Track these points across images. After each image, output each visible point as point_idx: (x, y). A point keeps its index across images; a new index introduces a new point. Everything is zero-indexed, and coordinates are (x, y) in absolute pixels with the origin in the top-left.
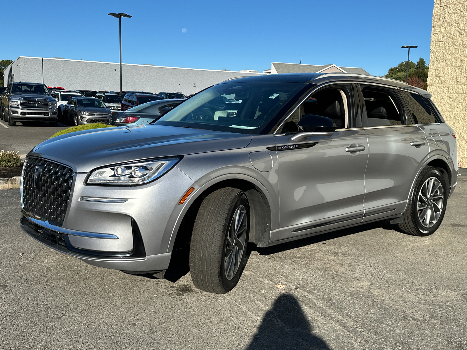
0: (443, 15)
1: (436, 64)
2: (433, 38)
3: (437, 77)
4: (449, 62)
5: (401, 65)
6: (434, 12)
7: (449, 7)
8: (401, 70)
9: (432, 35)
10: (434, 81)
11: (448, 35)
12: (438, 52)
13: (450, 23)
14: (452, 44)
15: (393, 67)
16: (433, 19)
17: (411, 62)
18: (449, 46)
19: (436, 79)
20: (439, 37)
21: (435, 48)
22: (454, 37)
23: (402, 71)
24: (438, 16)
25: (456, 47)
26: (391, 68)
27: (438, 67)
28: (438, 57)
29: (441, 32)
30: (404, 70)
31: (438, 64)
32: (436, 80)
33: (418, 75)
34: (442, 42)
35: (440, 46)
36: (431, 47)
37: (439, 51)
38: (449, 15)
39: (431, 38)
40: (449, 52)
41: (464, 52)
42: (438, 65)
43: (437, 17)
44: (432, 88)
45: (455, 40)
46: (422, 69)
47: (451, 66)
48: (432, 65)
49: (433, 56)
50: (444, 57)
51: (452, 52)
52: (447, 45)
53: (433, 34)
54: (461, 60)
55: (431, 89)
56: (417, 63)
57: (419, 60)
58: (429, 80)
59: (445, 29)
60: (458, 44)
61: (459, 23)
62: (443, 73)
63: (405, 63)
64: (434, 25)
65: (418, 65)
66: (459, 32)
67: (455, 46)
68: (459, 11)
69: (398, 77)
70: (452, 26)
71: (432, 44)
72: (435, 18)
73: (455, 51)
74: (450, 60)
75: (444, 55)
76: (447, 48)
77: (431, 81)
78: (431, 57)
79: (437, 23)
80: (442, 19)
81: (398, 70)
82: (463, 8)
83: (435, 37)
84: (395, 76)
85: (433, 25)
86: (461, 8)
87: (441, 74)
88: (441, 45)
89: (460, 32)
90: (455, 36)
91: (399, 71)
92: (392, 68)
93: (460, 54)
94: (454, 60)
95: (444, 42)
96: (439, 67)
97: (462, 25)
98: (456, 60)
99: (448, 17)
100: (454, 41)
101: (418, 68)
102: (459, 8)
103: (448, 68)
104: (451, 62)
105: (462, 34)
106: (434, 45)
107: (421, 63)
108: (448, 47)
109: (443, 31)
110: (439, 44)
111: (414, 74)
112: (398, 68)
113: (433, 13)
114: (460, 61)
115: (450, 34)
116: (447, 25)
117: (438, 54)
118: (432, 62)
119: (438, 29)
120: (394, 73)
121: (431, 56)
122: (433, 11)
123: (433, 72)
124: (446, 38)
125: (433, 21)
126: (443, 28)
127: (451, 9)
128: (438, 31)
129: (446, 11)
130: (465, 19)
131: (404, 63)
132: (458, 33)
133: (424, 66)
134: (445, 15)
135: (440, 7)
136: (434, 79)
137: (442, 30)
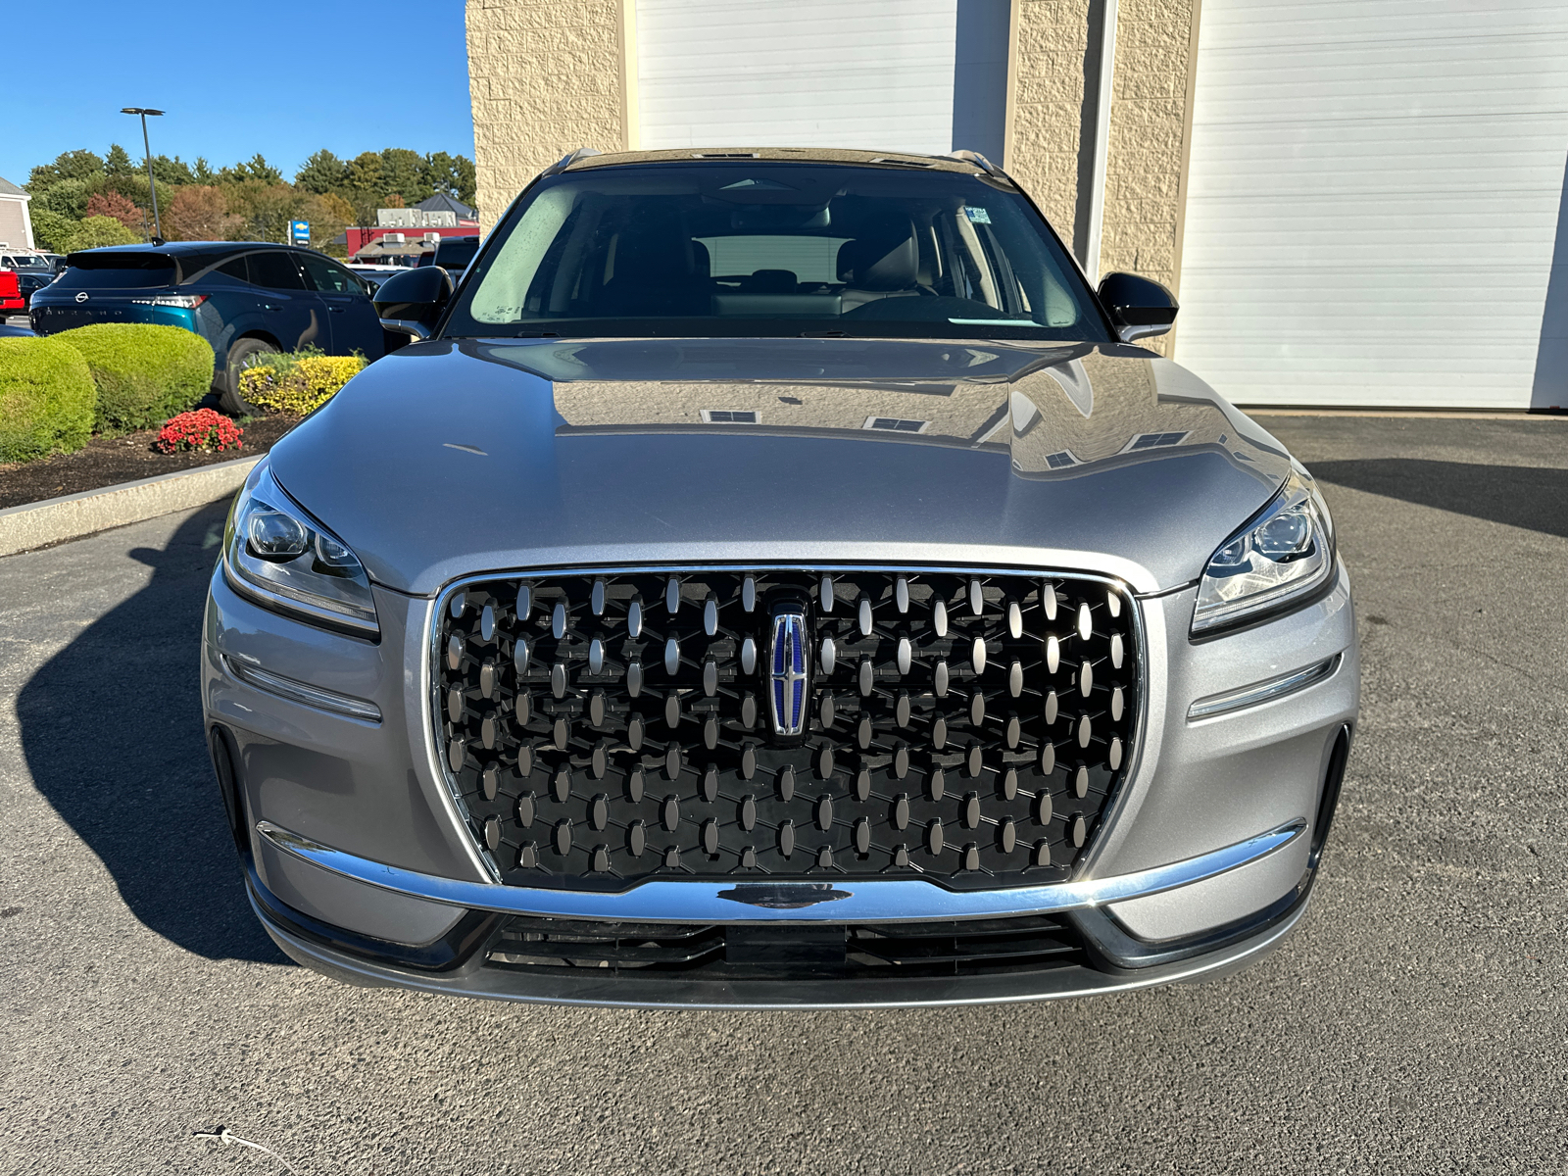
0: (496, 32)
1: (493, 158)
2: (476, 89)
3: (502, 191)
4: (530, 154)
5: (63, 160)
6: (469, 21)
7: (509, 12)
8: (66, 174)
9: (472, 81)
10: (494, 201)
11: (517, 85)
12: (495, 127)
13: (519, 55)
14: (529, 108)
15: (42, 165)
16: (469, 38)
17: (90, 153)
18: (523, 114)
19: (500, 194)
20: (492, 87)
21: (486, 114)
22: (532, 90)
23: (71, 176)
24: (480, 31)
25: (543, 117)
26: (35, 167)
27: (502, 165)
28: (496, 140)
29: (496, 74)
30: (75, 174)
31: (499, 156)
32: (501, 198)
33: (118, 188)
34: (502, 102)
35: (498, 112)
36: (474, 111)
37: (497, 125)
38: (511, 32)
39: (471, 89)
40: (527, 128)
41: (566, 131)
42: (500, 159)
43: (478, 34)
44: (492, 217)
45: (537, 100)
46: (124, 175)
47: (535, 163)
48: (482, 159)
49: (481, 135)
50: (512, 139)
51: (534, 128)
52: (519, 109)
53: (475, 79)
54: (560, 151)
55: (490, 219)
56: (107, 156)
57: (111, 150)
58: (482, 196)
59: (505, 69)
60: (546, 109)
61: (542, 60)
62: (516, 180)
63: (75, 157)
64: (475, 56)
65: (110, 162)
66: (546, 80)
67: (538, 114)
68: (537, 25)
69: (64, 191)
70: (522, 62)
71: (474, 103)
72: (475, 38)
73: (541, 126)
74: (532, 149)
75: (514, 135)
76: (519, 117)
77: (488, 201)
78: (476, 139)
79: (480, 50)
80: (493, 41)
81: (56, 172)
82: (549, 21)
83: (481, 87)
84: (55, 188)
85: (470, 55)
86: (543, 20)
87: (512, 182)
88: (500, 109)
89: (548, 79)
90: (535, 88)
91: (62, 176)
92: (39, 167)
93: (556, 135)
94: (540, 149)
95: (507, 103)
96: (504, 163)
97: (551, 63)
98: (547, 149)
99: (510, 38)
100: (535, 102)
101: (112, 169)
102: (538, 19)
103: (528, 168)
104: (534, 152)
105: (554, 85)
106: (482, 107)
107: (118, 158)
108: (520, 115)
109: (502, 74)
110: (494, 106)
111: (105, 186)
112: (58, 169)
113: (467, 22)
114: (557, 152)
115: (521, 82)
116: (510, 58)
117: (495, 131)
118: (480, 150)
119: (488, 66)
120: (49, 181)
121: (476, 135)
122: (467, 18)
123: (489, 175)
124: (511, 91)
125: (468, 42)
126: (500, 64)
127: (517, 19)
128: (486, 72)
129: (503, 21)
130: (556, 49)
131: (71, 156)
132: (543, 83)
133: (127, 167)
134: (502, 32)
135: (484, 8)
136: (495, 193)
137: (499, 70)
